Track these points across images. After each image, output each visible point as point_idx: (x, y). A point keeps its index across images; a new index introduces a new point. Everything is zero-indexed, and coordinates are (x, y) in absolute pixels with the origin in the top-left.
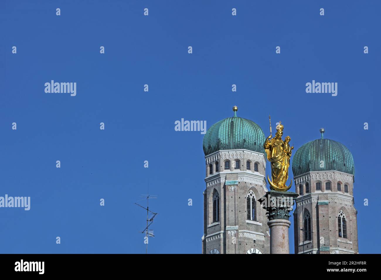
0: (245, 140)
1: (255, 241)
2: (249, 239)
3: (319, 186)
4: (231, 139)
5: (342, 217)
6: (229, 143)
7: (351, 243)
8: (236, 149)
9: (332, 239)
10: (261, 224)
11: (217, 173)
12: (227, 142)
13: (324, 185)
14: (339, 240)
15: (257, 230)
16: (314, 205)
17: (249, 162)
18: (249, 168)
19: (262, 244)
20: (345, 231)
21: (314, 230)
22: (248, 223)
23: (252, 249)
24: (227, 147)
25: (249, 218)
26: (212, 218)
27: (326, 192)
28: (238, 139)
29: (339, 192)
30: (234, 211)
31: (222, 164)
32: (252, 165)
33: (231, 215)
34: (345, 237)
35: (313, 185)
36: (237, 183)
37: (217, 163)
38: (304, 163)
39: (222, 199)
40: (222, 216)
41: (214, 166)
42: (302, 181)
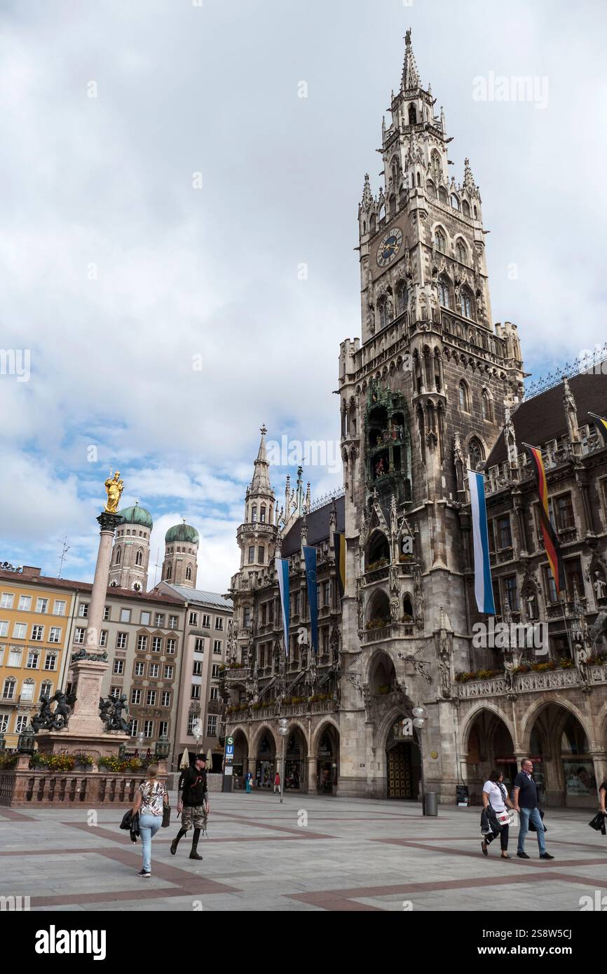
0: (140, 520)
1: (138, 577)
2: (135, 575)
3: (178, 549)
4: (133, 519)
5: (189, 568)
6: (131, 520)
7: (192, 582)
8: (135, 524)
9: (182, 580)
10: (143, 567)
11: (122, 536)
13: (181, 549)
14: (186, 580)
15: (140, 570)
16: (175, 560)
17: (141, 532)
18: (140, 536)
19: (142, 579)
20: (190, 576)
21: (173, 574)
22: (136, 566)
23: (136, 581)
24: (129, 522)
25: (137, 563)
26: (115, 561)
27: (182, 553)
28: (136, 519)
29: (189, 554)
30: (129, 559)
31: (125, 532)
32: (143, 534)
33: (127, 561)
34: (189, 579)
35: (176, 549)
36: (133, 543)
37: (122, 531)
38: (172, 536)
39: (123, 551)
40: (121, 561)
41: (121, 533)
42: (170, 546)
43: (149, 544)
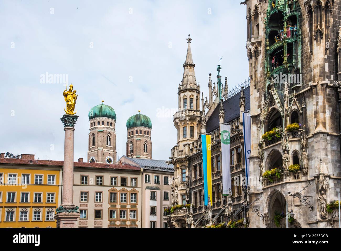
0: (106, 114)
1: (109, 153)
2: (107, 153)
3: (137, 133)
4: (101, 113)
5: (146, 144)
6: (100, 115)
7: (149, 154)
8: (102, 117)
9: (142, 153)
10: (112, 147)
11: (94, 127)
12: (99, 114)
13: (139, 132)
14: (144, 153)
15: (111, 149)
16: (135, 140)
17: (108, 122)
18: (108, 125)
19: (113, 154)
20: (147, 150)
22: (107, 147)
23: (108, 157)
24: (99, 116)
25: (107, 144)
26: (92, 144)
27: (140, 135)
28: (103, 113)
29: (145, 135)
30: (101, 142)
31: (97, 123)
32: (110, 124)
33: (100, 144)
34: (147, 152)
35: (135, 132)
36: (103, 131)
37: (94, 123)
38: (131, 124)
39: (96, 137)
40: (96, 143)
41: (93, 124)
42: (130, 130)
43: (114, 130)
